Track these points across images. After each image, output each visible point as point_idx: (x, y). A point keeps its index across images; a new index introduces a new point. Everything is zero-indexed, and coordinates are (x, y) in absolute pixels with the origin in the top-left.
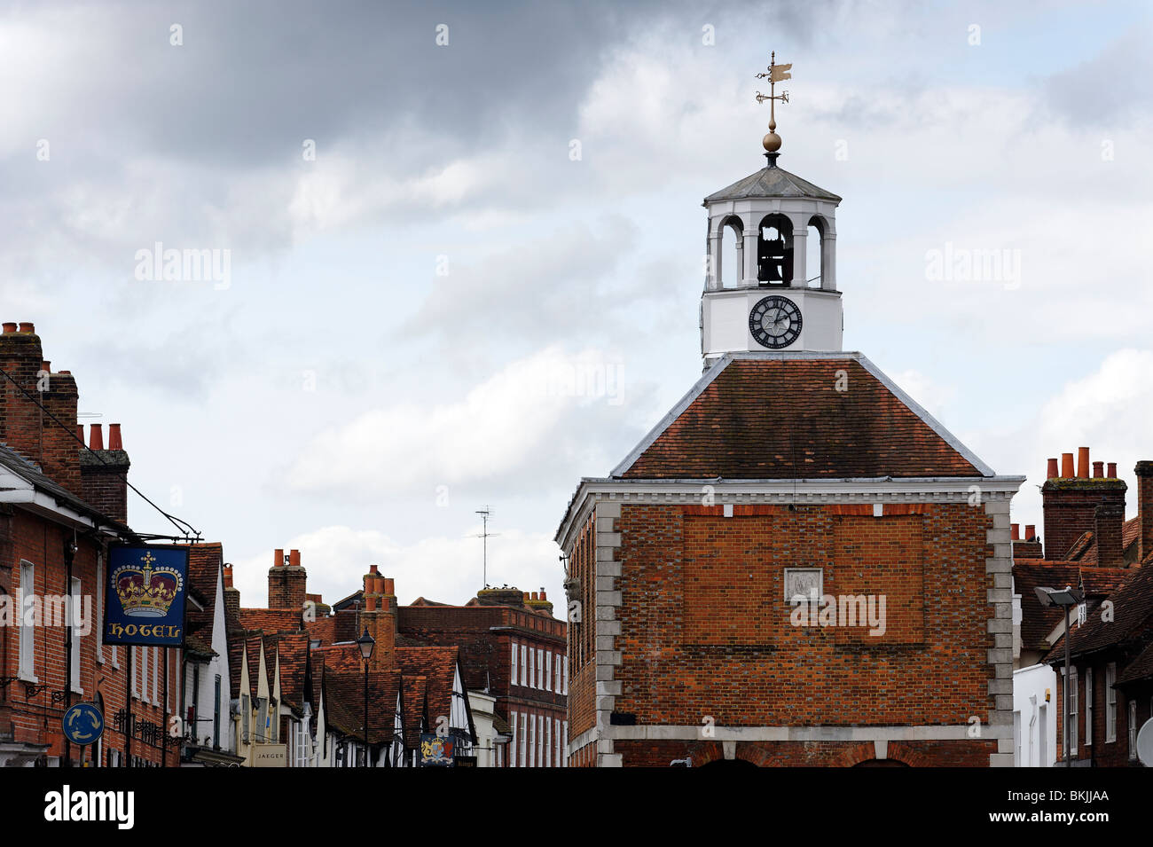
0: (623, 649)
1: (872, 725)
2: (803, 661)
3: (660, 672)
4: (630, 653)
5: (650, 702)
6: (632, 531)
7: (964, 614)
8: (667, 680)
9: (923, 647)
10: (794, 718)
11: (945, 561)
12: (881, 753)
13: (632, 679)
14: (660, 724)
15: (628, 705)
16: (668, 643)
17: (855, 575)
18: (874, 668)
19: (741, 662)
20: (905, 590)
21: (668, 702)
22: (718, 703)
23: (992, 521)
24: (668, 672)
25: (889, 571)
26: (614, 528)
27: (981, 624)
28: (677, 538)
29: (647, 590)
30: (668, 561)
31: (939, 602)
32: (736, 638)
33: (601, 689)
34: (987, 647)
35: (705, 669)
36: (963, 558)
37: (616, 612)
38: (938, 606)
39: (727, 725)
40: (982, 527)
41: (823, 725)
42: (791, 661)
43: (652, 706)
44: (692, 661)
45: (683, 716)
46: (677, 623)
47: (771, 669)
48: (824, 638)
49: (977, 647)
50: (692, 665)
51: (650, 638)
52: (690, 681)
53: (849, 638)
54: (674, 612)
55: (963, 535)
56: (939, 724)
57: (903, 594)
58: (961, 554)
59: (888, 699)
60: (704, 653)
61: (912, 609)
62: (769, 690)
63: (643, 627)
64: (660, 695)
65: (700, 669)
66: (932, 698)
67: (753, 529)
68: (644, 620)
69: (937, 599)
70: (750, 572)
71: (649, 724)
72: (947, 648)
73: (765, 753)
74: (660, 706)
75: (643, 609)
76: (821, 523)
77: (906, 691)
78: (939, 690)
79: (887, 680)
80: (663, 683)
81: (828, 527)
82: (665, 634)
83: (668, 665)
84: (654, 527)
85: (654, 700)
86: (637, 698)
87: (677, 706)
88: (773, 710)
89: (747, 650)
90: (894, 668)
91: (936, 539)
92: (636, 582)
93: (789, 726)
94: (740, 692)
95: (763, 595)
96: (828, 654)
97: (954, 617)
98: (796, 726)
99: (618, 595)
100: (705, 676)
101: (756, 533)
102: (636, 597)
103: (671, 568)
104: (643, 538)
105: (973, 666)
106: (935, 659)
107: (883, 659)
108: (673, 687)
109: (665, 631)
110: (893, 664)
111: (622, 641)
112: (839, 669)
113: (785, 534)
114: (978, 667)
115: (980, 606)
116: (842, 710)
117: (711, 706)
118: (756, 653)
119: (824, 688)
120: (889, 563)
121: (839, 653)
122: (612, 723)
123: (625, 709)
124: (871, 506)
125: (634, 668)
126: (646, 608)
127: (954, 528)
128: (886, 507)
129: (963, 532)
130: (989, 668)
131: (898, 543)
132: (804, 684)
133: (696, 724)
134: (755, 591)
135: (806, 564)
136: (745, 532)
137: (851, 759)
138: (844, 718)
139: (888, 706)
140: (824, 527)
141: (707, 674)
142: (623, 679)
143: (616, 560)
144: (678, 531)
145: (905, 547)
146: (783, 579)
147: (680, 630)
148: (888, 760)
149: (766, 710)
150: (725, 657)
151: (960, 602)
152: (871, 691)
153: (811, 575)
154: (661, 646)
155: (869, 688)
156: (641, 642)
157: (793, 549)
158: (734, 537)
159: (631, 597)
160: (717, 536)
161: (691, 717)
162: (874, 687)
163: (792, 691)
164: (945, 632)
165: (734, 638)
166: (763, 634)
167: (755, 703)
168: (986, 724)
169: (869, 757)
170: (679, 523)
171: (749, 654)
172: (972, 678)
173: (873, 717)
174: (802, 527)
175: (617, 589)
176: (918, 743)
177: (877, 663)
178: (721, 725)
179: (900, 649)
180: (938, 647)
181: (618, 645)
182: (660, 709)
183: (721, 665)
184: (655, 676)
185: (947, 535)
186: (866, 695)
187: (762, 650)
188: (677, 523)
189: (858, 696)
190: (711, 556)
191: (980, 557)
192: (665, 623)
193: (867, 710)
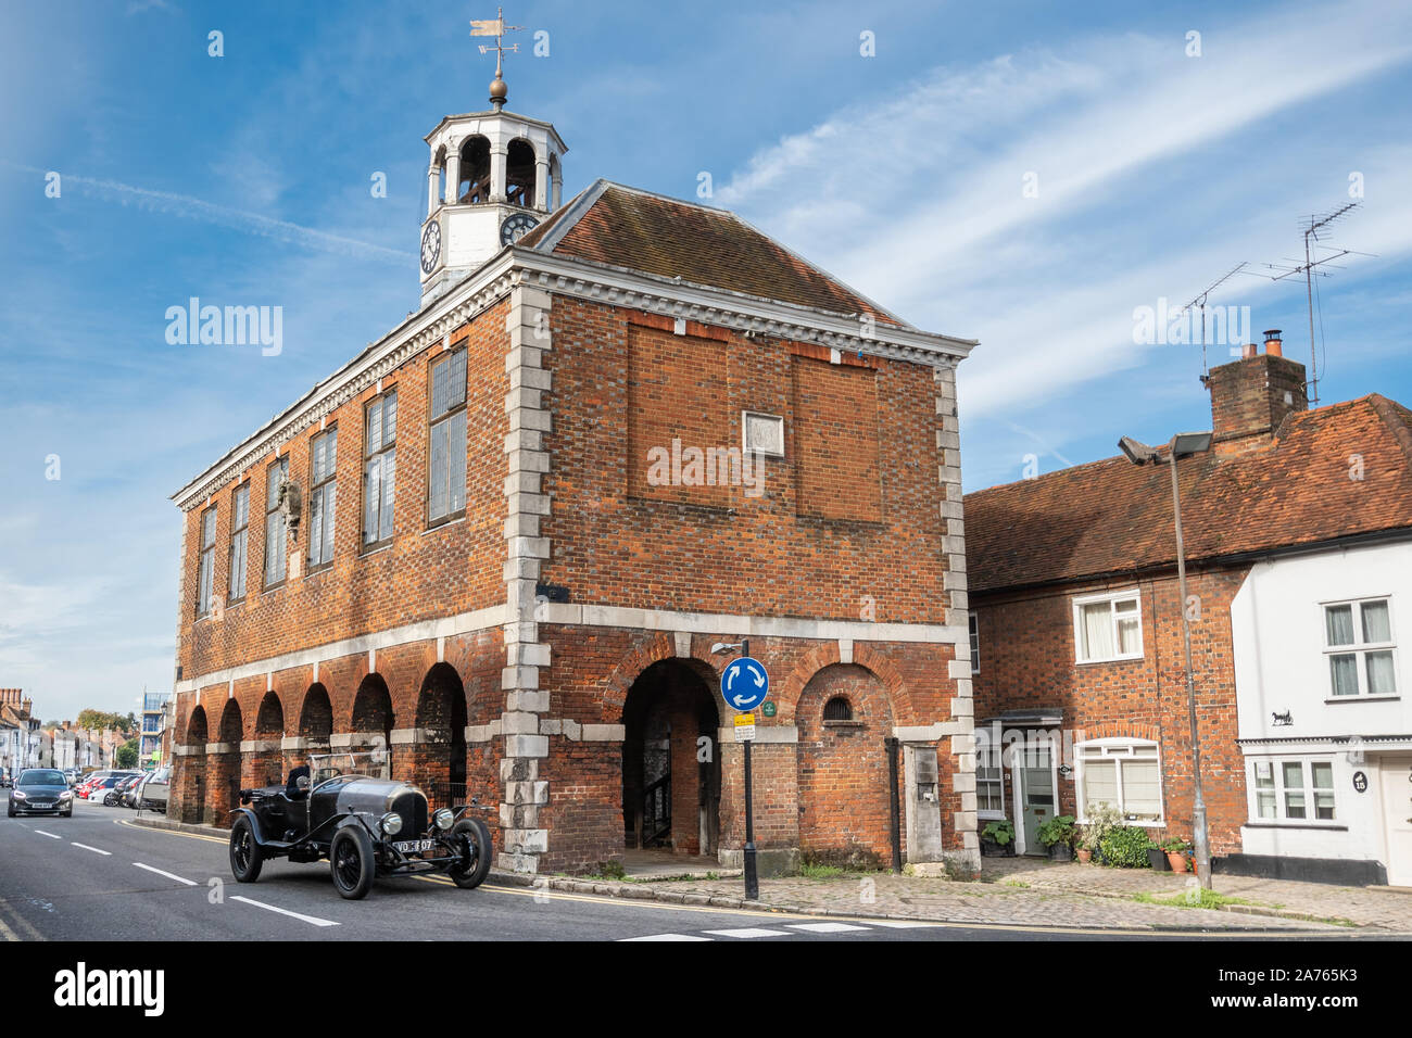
0: (552, 493)
1: (836, 619)
2: (764, 532)
3: (600, 531)
4: (562, 501)
5: (586, 571)
6: (565, 332)
7: (919, 492)
8: (608, 542)
9: (885, 528)
10: (755, 605)
11: (900, 428)
12: (846, 656)
13: (563, 537)
14: (599, 603)
16: (608, 492)
17: (812, 431)
18: (836, 548)
19: (695, 526)
20: (861, 456)
21: (609, 573)
22: (670, 579)
23: (940, 388)
24: (610, 532)
25: (846, 431)
27: (935, 506)
28: (620, 352)
29: (584, 415)
30: (609, 379)
31: (895, 475)
32: (688, 495)
33: (516, 547)
34: (940, 534)
35: (654, 531)
36: (916, 426)
37: (544, 440)
38: (895, 480)
39: (681, 610)
40: (931, 394)
41: (786, 616)
42: (750, 531)
43: (589, 577)
44: (637, 519)
45: (626, 595)
46: (620, 466)
47: (729, 538)
48: (785, 505)
49: (931, 533)
50: (637, 524)
51: (588, 482)
52: (636, 547)
53: (810, 508)
54: (616, 450)
55: (915, 400)
56: (900, 622)
57: (860, 461)
58: (914, 421)
59: (852, 588)
60: (652, 510)
61: (869, 481)
62: (725, 565)
63: (578, 466)
64: (600, 562)
65: (649, 531)
66: (893, 590)
67: (707, 356)
68: (579, 456)
69: (894, 471)
70: (703, 410)
71: (585, 602)
72: (905, 530)
74: (599, 577)
75: (578, 440)
76: (779, 361)
77: (868, 579)
78: (900, 580)
79: (850, 564)
80: (604, 547)
81: (786, 367)
82: (605, 479)
83: (608, 521)
84: (592, 331)
85: (591, 569)
86: (570, 565)
87: (620, 579)
88: (731, 593)
89: (703, 511)
90: (856, 549)
91: (891, 400)
92: (570, 402)
93: (751, 615)
94: (695, 566)
95: (718, 443)
96: (790, 525)
97: (910, 495)
98: (758, 615)
99: (547, 416)
100: (654, 541)
101: (709, 361)
102: (570, 423)
103: (613, 389)
104: (579, 344)
105: (929, 555)
106: (894, 542)
107: (845, 538)
108: (615, 553)
109: (605, 474)
110: (854, 544)
111: (551, 483)
112: (801, 545)
113: (742, 367)
114: (933, 555)
115: (932, 484)
116: (806, 598)
117: (661, 583)
118: (712, 517)
119: (786, 568)
120: (845, 421)
121: (803, 526)
122: (539, 598)
123: (553, 579)
124: (828, 351)
125: (566, 522)
126: (582, 440)
127: (906, 391)
128: (845, 354)
129: (915, 396)
130: (943, 559)
131: (852, 399)
132: (765, 562)
133: (644, 607)
134: (708, 436)
135: (765, 409)
136: (696, 359)
137: (816, 662)
138: (808, 608)
139: (851, 597)
140: (783, 366)
141: (656, 538)
142: (552, 537)
143: (544, 368)
144: (621, 342)
145: (860, 405)
146: (741, 424)
147: (622, 476)
148: (854, 664)
149: (724, 593)
150: (677, 518)
151: (916, 477)
152: (834, 577)
153: (770, 423)
154: (601, 495)
155: (832, 572)
156: (576, 486)
157: (751, 388)
158: (685, 362)
159: (562, 422)
160: (665, 358)
161: (637, 596)
162: (837, 572)
163: (752, 570)
164: (903, 512)
165: (685, 494)
166: (718, 493)
167: (712, 582)
168: (944, 624)
169: (834, 660)
170: (624, 332)
171: (704, 517)
172: (930, 569)
173: (838, 610)
174: (760, 362)
175: (544, 408)
176: (882, 645)
177: (839, 542)
178: (673, 609)
179: (861, 527)
180: (897, 529)
181: (547, 488)
182: (599, 583)
183: (672, 528)
184: (593, 535)
185: (901, 397)
186: (829, 581)
187: (719, 513)
188: (619, 331)
189: (821, 582)
190: (658, 382)
191: (931, 428)
192: (605, 464)
193: (831, 600)
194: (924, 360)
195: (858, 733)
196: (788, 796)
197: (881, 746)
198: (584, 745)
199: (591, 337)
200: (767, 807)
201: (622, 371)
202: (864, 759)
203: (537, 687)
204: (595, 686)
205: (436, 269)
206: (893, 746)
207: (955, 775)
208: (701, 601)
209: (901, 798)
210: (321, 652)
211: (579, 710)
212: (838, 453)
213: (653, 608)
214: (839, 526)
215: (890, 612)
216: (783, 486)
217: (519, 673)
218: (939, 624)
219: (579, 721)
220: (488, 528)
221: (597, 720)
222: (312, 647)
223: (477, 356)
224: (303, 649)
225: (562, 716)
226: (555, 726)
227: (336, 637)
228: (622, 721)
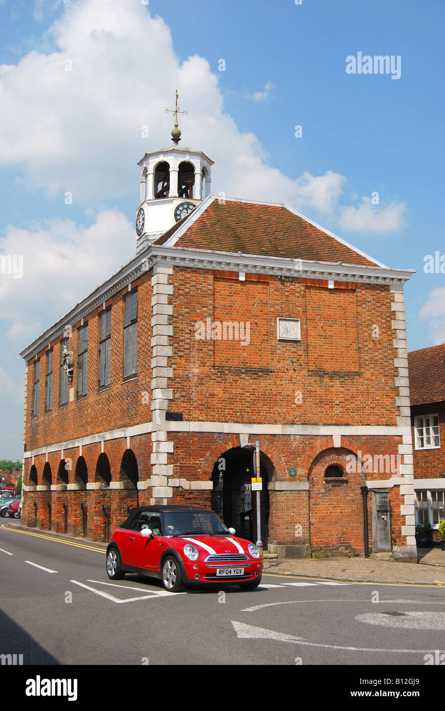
0: (174, 366)
1: (331, 425)
2: (289, 380)
3: (199, 384)
4: (179, 370)
5: (192, 405)
6: (181, 285)
7: (382, 354)
8: (203, 390)
9: (358, 374)
10: (284, 419)
11: (369, 320)
12: (337, 444)
13: (180, 388)
14: (199, 421)
15: (177, 407)
16: (203, 364)
17: (318, 325)
18: (331, 387)
19: (251, 379)
20: (347, 337)
21: (204, 405)
22: (237, 407)
23: (394, 297)
24: (204, 384)
25: (338, 324)
26: (168, 281)
27: (391, 361)
28: (210, 292)
29: (190, 326)
30: (203, 307)
31: (367, 346)
32: (247, 363)
33: (158, 394)
34: (394, 376)
35: (228, 383)
36: (379, 318)
37: (169, 340)
38: (366, 348)
39: (243, 423)
40: (389, 300)
41: (302, 424)
42: (281, 380)
43: (193, 407)
44: (219, 377)
45: (214, 416)
46: (210, 350)
47: (270, 385)
48: (301, 365)
49: (388, 376)
50: (220, 380)
51: (192, 360)
52: (219, 391)
53: (316, 366)
54: (207, 342)
55: (378, 304)
56: (369, 425)
57: (346, 339)
58: (378, 316)
59: (341, 407)
60: (227, 372)
61: (351, 350)
62: (270, 399)
63: (187, 352)
64: (199, 400)
65: (225, 383)
66: (365, 408)
67: (257, 290)
68: (188, 347)
69: (366, 344)
70: (255, 319)
71: (192, 420)
72: (372, 375)
73: (267, 443)
74: (198, 408)
75: (187, 339)
76: (298, 290)
77: (350, 402)
78: (369, 402)
79: (339, 395)
80: (201, 392)
81: (302, 293)
82: (201, 357)
83: (203, 379)
84: (194, 283)
85: (194, 404)
86: (183, 402)
87: (210, 408)
88: (271, 413)
89: (255, 371)
90: (343, 387)
91: (364, 306)
92: (182, 320)
93: (281, 424)
94: (251, 399)
95: (263, 335)
96: (305, 376)
97: (376, 356)
98: (286, 424)
99: (171, 327)
100: (228, 388)
101: (259, 293)
102: (183, 331)
103: (206, 312)
104: (187, 290)
105: (387, 388)
106: (366, 382)
107: (337, 381)
108: (208, 395)
109: (202, 355)
110: (342, 384)
111: (173, 361)
112: (311, 386)
113: (277, 295)
114: (390, 388)
115: (389, 349)
116: (314, 414)
117: (231, 409)
118: (260, 374)
120: (337, 319)
121: (311, 376)
122: (166, 420)
123: (175, 410)
124: (326, 282)
125: (181, 380)
126: (189, 339)
127: (373, 300)
128: (336, 283)
129: (379, 302)
130: (396, 389)
131: (342, 307)
132: (291, 396)
133: (223, 422)
134: (258, 332)
135: (290, 316)
136: (252, 292)
137: (319, 447)
138: (316, 419)
139: (340, 412)
140: (300, 292)
141: (230, 386)
142: (174, 388)
143: (169, 304)
144: (210, 287)
145: (345, 309)
146: (276, 324)
147: (211, 355)
148: (341, 448)
149: (267, 413)
150: (241, 376)
151: (379, 346)
152: (330, 402)
153: (293, 323)
154: (199, 366)
155: (329, 399)
156: (186, 362)
157: (282, 305)
158: (245, 294)
159: (179, 330)
160: (234, 293)
161: (219, 416)
162: (332, 399)
163: (283, 401)
164: (371, 366)
165: (245, 363)
166: (264, 361)
167: (260, 408)
168: (396, 425)
169: (330, 446)
170: (211, 282)
171: (256, 374)
172: (387, 396)
173: (332, 420)
174: (287, 291)
175: (170, 324)
176: (358, 437)
177: (333, 383)
178: (239, 422)
179: (346, 375)
180: (367, 374)
181: (171, 364)
182: (199, 410)
183: (238, 381)
184: (195, 386)
185: (370, 304)
186: (327, 404)
187: (264, 372)
188: (209, 282)
189: (323, 405)
190: (230, 306)
191: (388, 319)
192: (202, 350)
193: (328, 414)
194: (383, 282)
195: (345, 484)
196: (303, 517)
197: (359, 491)
198: (191, 492)
199: (194, 286)
200: (291, 523)
201: (211, 302)
202: (348, 498)
203: (166, 463)
204: (197, 462)
205: (142, 234)
206: (365, 491)
207: (401, 506)
208: (254, 417)
209: (369, 518)
210: (82, 440)
211: (189, 474)
212: (332, 336)
213: (228, 422)
214: (334, 375)
215: (363, 420)
216: (301, 355)
217: (157, 456)
218: (393, 425)
219: (188, 480)
220: (146, 383)
221: (198, 479)
222: (79, 438)
223: (141, 296)
224: (75, 439)
225: (180, 477)
226: (176, 482)
227: (89, 433)
228: (211, 479)
